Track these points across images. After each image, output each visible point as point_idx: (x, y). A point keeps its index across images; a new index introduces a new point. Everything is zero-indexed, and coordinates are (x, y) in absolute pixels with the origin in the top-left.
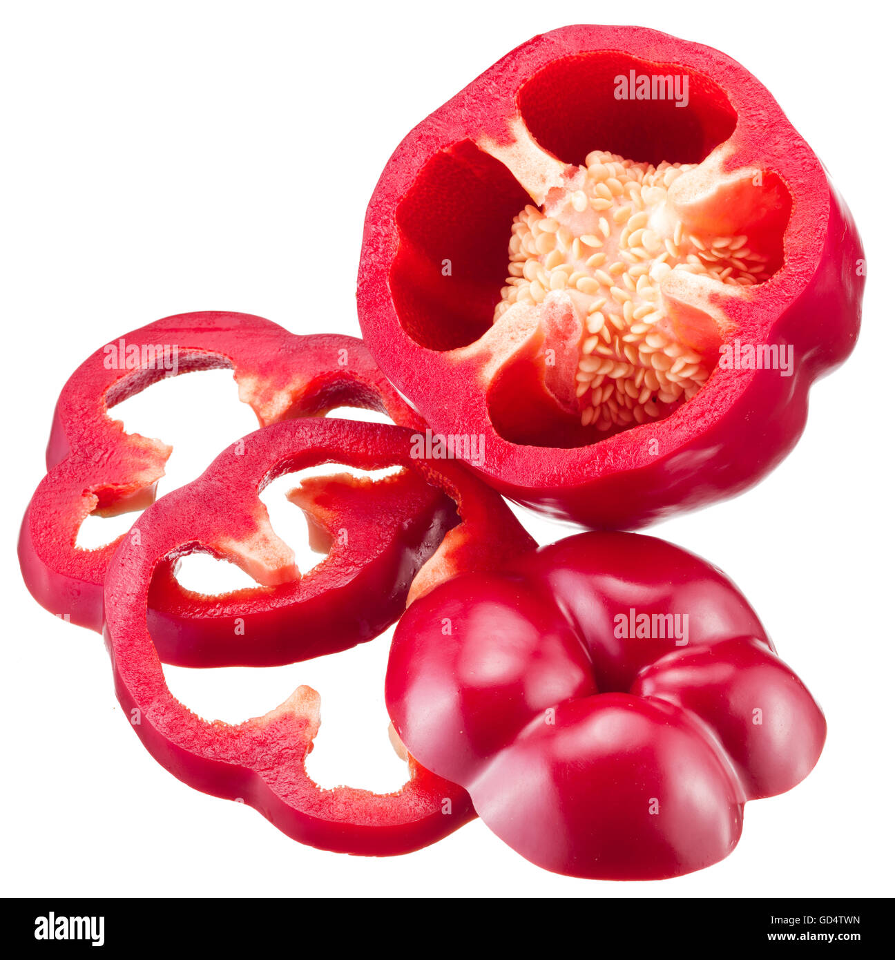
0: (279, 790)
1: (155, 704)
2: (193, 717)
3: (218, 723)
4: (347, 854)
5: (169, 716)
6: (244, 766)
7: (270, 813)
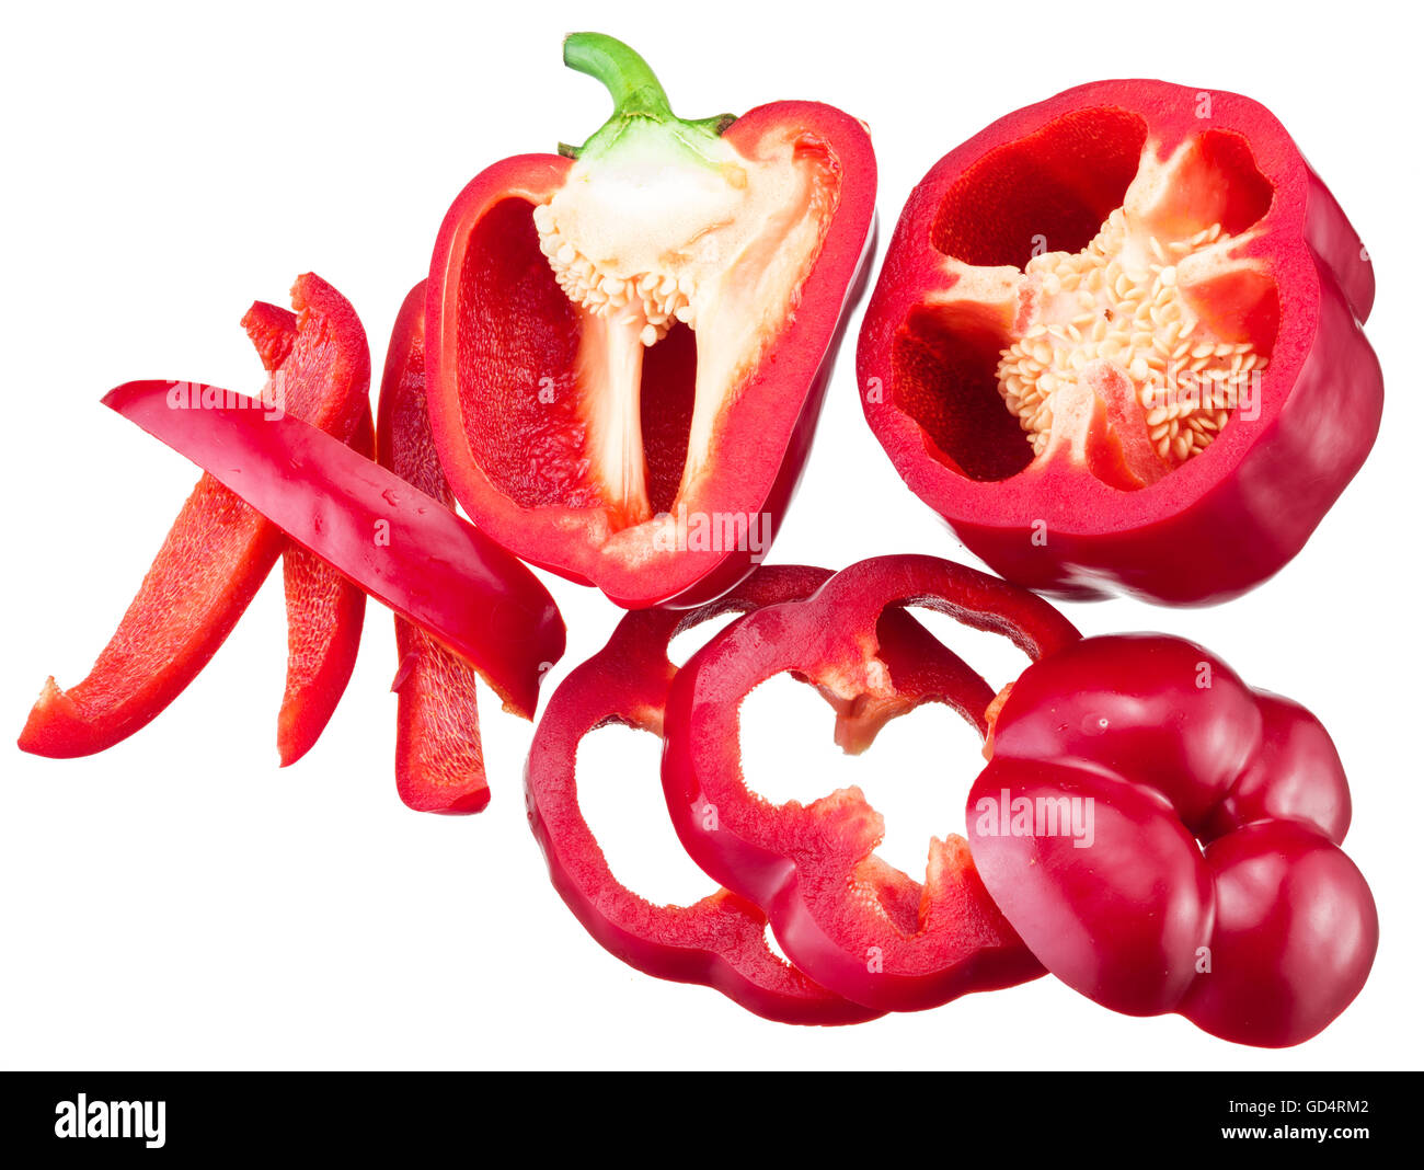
0: (744, 969)
1: (603, 893)
2: (644, 903)
3: (670, 906)
4: (819, 1027)
5: (620, 905)
6: (705, 949)
7: (735, 993)
